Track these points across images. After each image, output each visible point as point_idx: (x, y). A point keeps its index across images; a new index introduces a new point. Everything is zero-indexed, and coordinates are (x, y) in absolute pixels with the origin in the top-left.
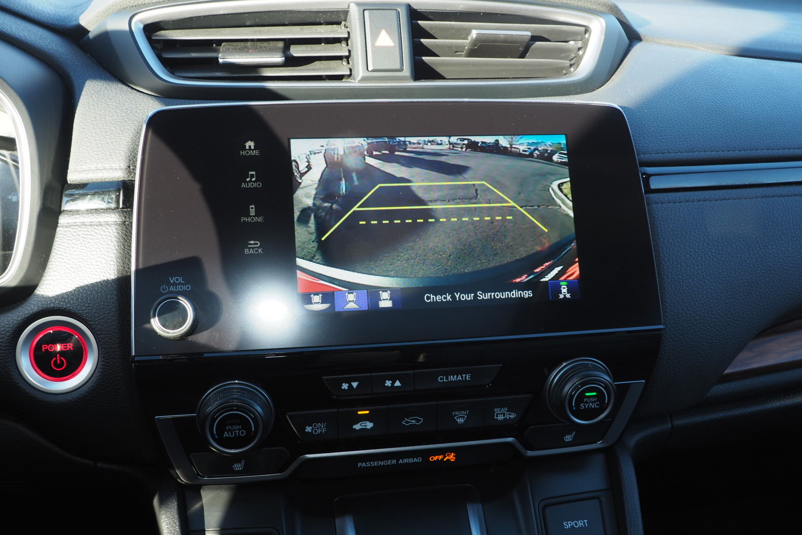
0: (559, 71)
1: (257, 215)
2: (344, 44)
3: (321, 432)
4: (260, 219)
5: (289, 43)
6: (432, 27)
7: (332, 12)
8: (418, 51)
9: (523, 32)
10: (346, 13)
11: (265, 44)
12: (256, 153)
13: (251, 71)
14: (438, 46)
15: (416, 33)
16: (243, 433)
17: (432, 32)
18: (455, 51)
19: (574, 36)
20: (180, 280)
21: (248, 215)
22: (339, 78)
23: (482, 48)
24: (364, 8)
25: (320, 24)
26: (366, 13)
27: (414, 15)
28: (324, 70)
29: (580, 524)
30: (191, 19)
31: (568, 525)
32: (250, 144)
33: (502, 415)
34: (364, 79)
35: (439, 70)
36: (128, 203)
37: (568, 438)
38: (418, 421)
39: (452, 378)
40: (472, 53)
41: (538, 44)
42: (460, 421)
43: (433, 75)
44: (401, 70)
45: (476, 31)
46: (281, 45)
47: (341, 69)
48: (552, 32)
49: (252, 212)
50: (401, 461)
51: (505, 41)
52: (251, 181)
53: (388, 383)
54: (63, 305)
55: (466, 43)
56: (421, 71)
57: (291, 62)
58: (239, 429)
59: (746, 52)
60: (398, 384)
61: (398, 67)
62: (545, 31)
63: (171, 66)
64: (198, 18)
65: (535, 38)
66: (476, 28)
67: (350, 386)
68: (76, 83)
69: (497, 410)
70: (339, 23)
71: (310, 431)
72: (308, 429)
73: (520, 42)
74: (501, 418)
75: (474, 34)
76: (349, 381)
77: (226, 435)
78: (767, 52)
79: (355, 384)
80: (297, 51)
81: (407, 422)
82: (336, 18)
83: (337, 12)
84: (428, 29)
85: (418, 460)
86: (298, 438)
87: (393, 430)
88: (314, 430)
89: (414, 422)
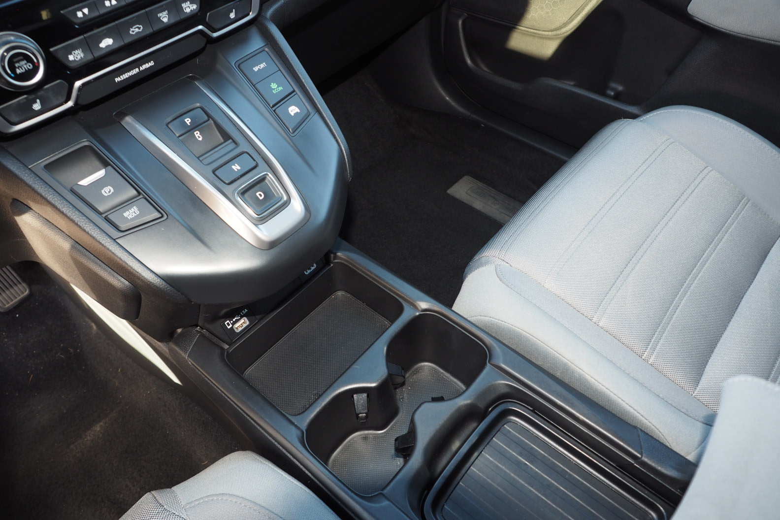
3: (81, 58)
16: (30, 66)
29: (262, 66)
31: (256, 69)
37: (232, 15)
38: (139, 28)
50: (141, 69)
58: (26, 64)
69: (184, 5)
71: (73, 59)
74: (188, 10)
76: (80, 9)
77: (18, 71)
81: (133, 31)
85: (152, 64)
86: (67, 68)
87: (127, 40)
88: (76, 56)
89: (137, 30)
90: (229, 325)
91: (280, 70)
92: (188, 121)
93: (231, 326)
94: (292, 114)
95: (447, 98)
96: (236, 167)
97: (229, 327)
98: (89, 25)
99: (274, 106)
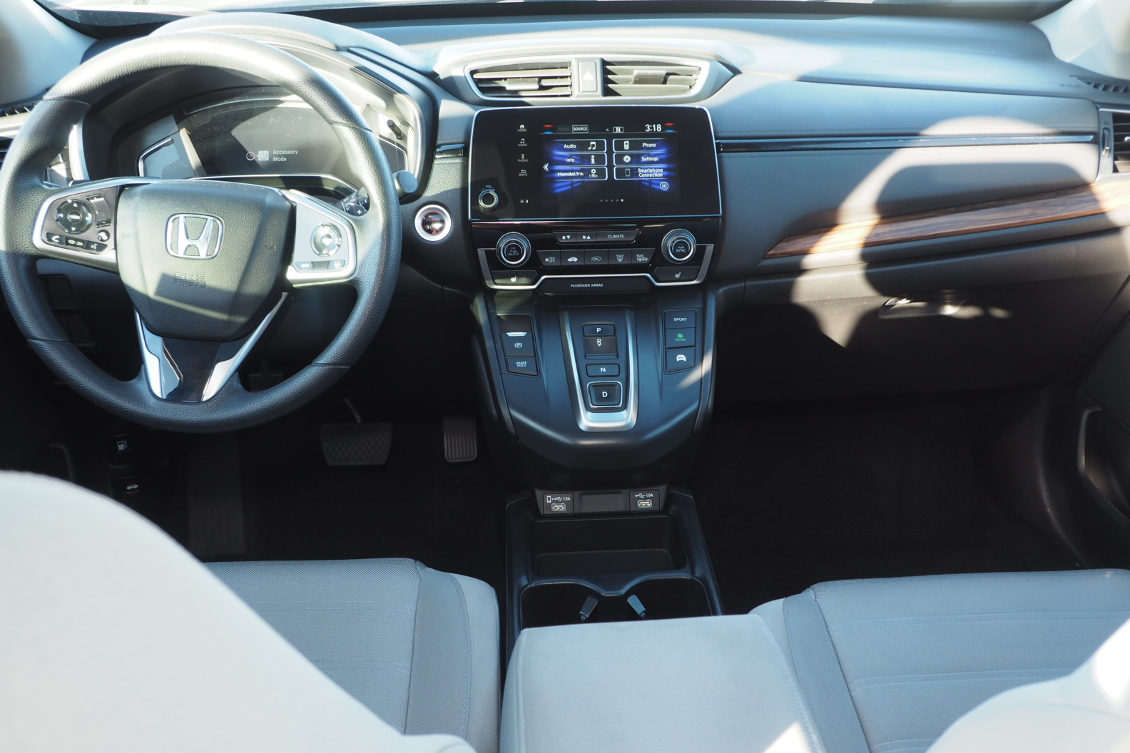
0: (684, 91)
1: (525, 158)
2: (569, 78)
3: (553, 262)
4: (526, 161)
5: (541, 78)
6: (615, 69)
7: (563, 63)
8: (606, 81)
9: (661, 71)
10: (570, 63)
11: (529, 79)
12: (525, 130)
13: (515, 93)
14: (617, 79)
15: (606, 72)
16: (517, 254)
17: (615, 72)
18: (627, 81)
19: (694, 72)
20: (490, 186)
21: (521, 159)
22: (568, 96)
23: (641, 80)
24: (579, 60)
25: (557, 68)
26: (580, 63)
27: (605, 63)
28: (558, 92)
29: (683, 319)
30: (493, 67)
31: (676, 319)
32: (522, 126)
33: (641, 259)
34: (578, 96)
35: (618, 91)
36: (466, 155)
37: (677, 276)
38: (599, 259)
39: (615, 236)
40: (636, 82)
41: (671, 77)
42: (620, 260)
43: (614, 93)
44: (596, 91)
45: (637, 71)
46: (537, 79)
47: (566, 91)
48: (680, 70)
49: (523, 157)
50: (592, 286)
51: (652, 76)
52: (523, 143)
53: (584, 237)
54: (434, 200)
55: (632, 77)
56: (607, 92)
57: (542, 88)
58: (516, 252)
59: (804, 79)
60: (589, 238)
61: (595, 90)
62: (676, 70)
63: (483, 90)
64: (496, 67)
65: (668, 74)
66: (637, 69)
67: (566, 238)
68: (438, 100)
69: (638, 256)
70: (567, 68)
72: (547, 260)
73: (661, 76)
74: (640, 260)
75: (635, 73)
76: (565, 235)
77: (510, 254)
78: (815, 78)
79: (568, 237)
80: (544, 83)
81: (593, 260)
82: (565, 66)
83: (566, 63)
84: (612, 70)
85: (601, 285)
86: (541, 264)
87: (587, 263)
88: (549, 260)
89: (597, 259)
90: (549, 500)
91: (695, 328)
92: (598, 330)
93: (550, 502)
94: (678, 360)
95: (1049, 510)
96: (603, 370)
97: (548, 502)
98: (567, 246)
99: (669, 348)
